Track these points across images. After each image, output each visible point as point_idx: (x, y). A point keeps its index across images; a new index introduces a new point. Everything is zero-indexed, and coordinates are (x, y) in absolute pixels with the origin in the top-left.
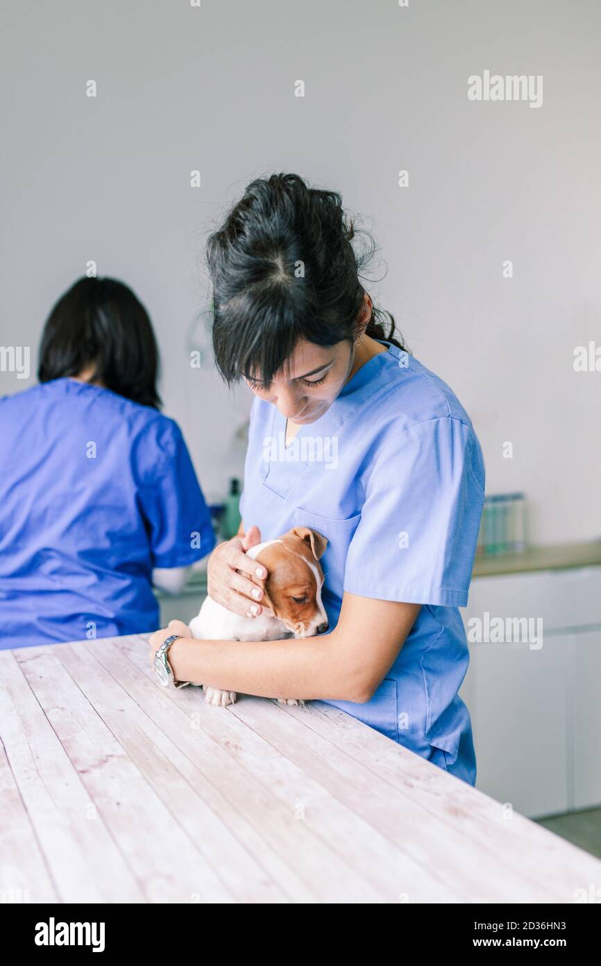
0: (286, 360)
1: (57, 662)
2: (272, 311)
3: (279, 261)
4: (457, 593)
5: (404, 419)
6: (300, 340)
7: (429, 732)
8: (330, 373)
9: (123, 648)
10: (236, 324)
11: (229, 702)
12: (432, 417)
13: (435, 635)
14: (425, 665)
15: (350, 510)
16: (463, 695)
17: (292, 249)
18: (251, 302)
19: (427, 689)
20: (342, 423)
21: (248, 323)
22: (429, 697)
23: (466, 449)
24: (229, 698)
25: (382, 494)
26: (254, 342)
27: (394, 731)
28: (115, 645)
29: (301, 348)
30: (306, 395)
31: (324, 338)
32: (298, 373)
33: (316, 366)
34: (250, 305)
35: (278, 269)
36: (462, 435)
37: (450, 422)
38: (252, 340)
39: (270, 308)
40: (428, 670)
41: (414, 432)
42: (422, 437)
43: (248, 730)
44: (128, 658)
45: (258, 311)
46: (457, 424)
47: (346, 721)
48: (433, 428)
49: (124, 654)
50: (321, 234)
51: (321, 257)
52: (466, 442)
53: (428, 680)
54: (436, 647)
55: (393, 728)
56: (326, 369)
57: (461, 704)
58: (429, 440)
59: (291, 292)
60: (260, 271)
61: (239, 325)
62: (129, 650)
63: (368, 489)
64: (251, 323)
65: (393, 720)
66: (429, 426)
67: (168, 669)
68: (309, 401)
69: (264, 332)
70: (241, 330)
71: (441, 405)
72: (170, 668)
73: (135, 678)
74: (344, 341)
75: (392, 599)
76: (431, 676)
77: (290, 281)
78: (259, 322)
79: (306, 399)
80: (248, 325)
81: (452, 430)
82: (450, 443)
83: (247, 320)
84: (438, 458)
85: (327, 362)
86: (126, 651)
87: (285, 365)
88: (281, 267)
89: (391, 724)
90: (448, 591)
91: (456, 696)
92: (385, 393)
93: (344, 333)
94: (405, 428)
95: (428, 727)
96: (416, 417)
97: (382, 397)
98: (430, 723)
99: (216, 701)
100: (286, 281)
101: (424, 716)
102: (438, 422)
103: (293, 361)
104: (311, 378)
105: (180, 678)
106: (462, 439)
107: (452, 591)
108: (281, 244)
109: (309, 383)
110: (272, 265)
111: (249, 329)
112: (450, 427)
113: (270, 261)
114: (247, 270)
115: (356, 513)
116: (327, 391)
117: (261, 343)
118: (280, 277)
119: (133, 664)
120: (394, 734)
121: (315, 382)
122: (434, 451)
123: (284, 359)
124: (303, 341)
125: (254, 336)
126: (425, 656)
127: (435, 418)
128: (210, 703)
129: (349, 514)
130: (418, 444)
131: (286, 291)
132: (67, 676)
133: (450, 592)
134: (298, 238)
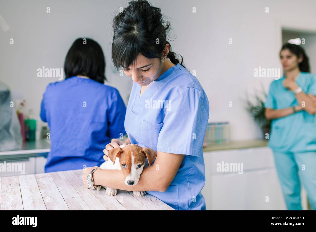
0: (134, 61)
1: (51, 179)
2: (130, 43)
3: (135, 27)
4: (196, 151)
5: (177, 88)
6: (139, 54)
7: (190, 206)
8: (151, 68)
9: (78, 174)
10: (118, 46)
11: (114, 194)
12: (187, 87)
13: (191, 168)
14: (189, 181)
15: (160, 121)
16: (203, 193)
17: (140, 23)
18: (124, 39)
19: (190, 189)
20: (158, 89)
21: (122, 46)
22: (190, 192)
23: (200, 99)
24: (114, 193)
25: (170, 114)
26: (124, 53)
27: (177, 205)
28: (75, 173)
29: (139, 57)
30: (142, 75)
31: (149, 55)
32: (139, 66)
33: (145, 65)
34: (123, 40)
35: (135, 29)
36: (198, 94)
37: (194, 89)
38: (123, 52)
39: (130, 42)
40: (189, 182)
41: (181, 92)
42: (184, 94)
43: (121, 205)
44: (79, 178)
45: (125, 43)
46: (196, 90)
47: (158, 202)
48: (187, 91)
49: (78, 176)
50: (151, 20)
51: (150, 28)
52: (200, 97)
53: (190, 186)
54: (193, 173)
55: (177, 204)
56: (149, 66)
57: (202, 196)
58: (186, 95)
59: (138, 37)
60: (128, 29)
61: (119, 47)
62: (80, 175)
63: (166, 112)
64: (123, 46)
65: (177, 201)
66: (186, 90)
67: (92, 180)
68: (144, 77)
69: (127, 50)
70: (119, 48)
71: (191, 83)
72: (93, 180)
73: (80, 185)
74: (157, 58)
75: (172, 152)
76: (191, 185)
77: (138, 34)
78: (126, 46)
79: (142, 76)
80: (122, 47)
81: (195, 92)
82: (194, 97)
83: (122, 45)
84: (189, 102)
85: (149, 64)
86: (79, 175)
87: (133, 62)
88: (136, 29)
89: (176, 203)
90: (193, 150)
91: (200, 193)
92: (173, 79)
93: (157, 55)
94: (178, 91)
95: (190, 204)
96: (181, 87)
97: (172, 80)
98: (190, 202)
99: (109, 194)
100: (137, 34)
101: (188, 199)
102: (189, 89)
103: (136, 61)
104: (144, 69)
105: (96, 184)
106: (198, 96)
107: (195, 150)
108: (137, 21)
109: (143, 71)
110: (133, 28)
111: (122, 48)
112: (194, 91)
113: (132, 26)
114: (123, 28)
115: (162, 122)
116: (150, 75)
117: (125, 53)
118: (135, 32)
119: (81, 180)
120: (177, 207)
121: (145, 71)
122: (188, 99)
123: (133, 61)
124: (140, 55)
125: (124, 51)
126: (189, 177)
127: (188, 88)
128: (107, 195)
129: (159, 122)
130: (182, 96)
131: (136, 37)
132: (54, 184)
133: (194, 150)
134: (143, 20)
